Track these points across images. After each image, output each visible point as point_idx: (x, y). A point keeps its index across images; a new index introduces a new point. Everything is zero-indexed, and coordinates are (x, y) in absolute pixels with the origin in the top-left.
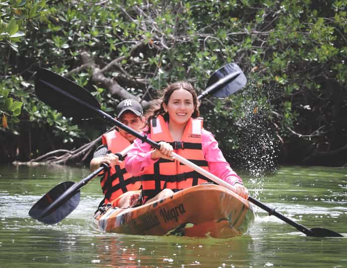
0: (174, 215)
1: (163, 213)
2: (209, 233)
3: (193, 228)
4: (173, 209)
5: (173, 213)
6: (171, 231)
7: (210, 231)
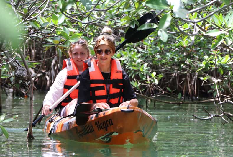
0: (105, 126)
1: (97, 124)
2: (129, 140)
3: (118, 135)
4: (105, 122)
5: (104, 125)
6: (102, 137)
7: (129, 138)
